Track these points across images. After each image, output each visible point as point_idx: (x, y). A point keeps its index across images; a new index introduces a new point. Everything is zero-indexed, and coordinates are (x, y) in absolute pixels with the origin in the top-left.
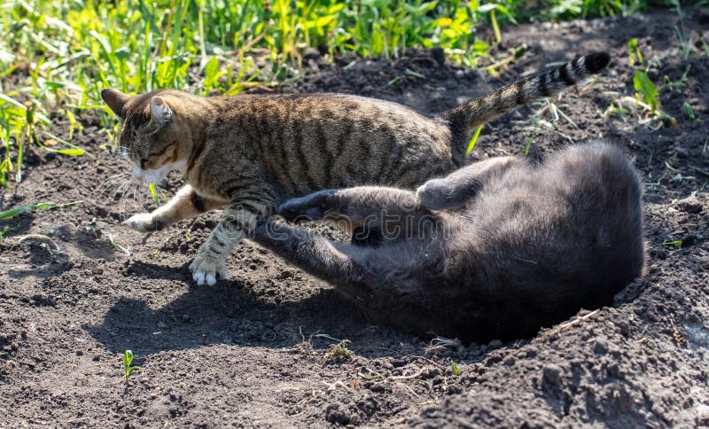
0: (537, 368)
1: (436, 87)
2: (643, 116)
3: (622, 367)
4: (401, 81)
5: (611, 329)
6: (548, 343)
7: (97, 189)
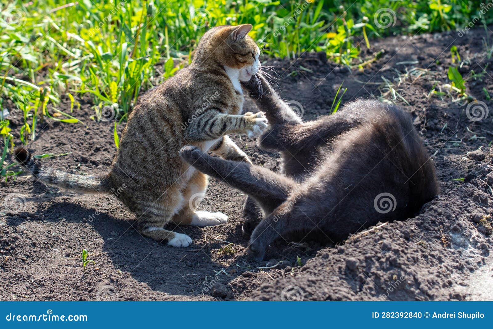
0: (343, 260)
1: (320, 78)
2: (456, 97)
3: (400, 260)
4: (296, 74)
5: (397, 235)
6: (353, 244)
7: (84, 145)
